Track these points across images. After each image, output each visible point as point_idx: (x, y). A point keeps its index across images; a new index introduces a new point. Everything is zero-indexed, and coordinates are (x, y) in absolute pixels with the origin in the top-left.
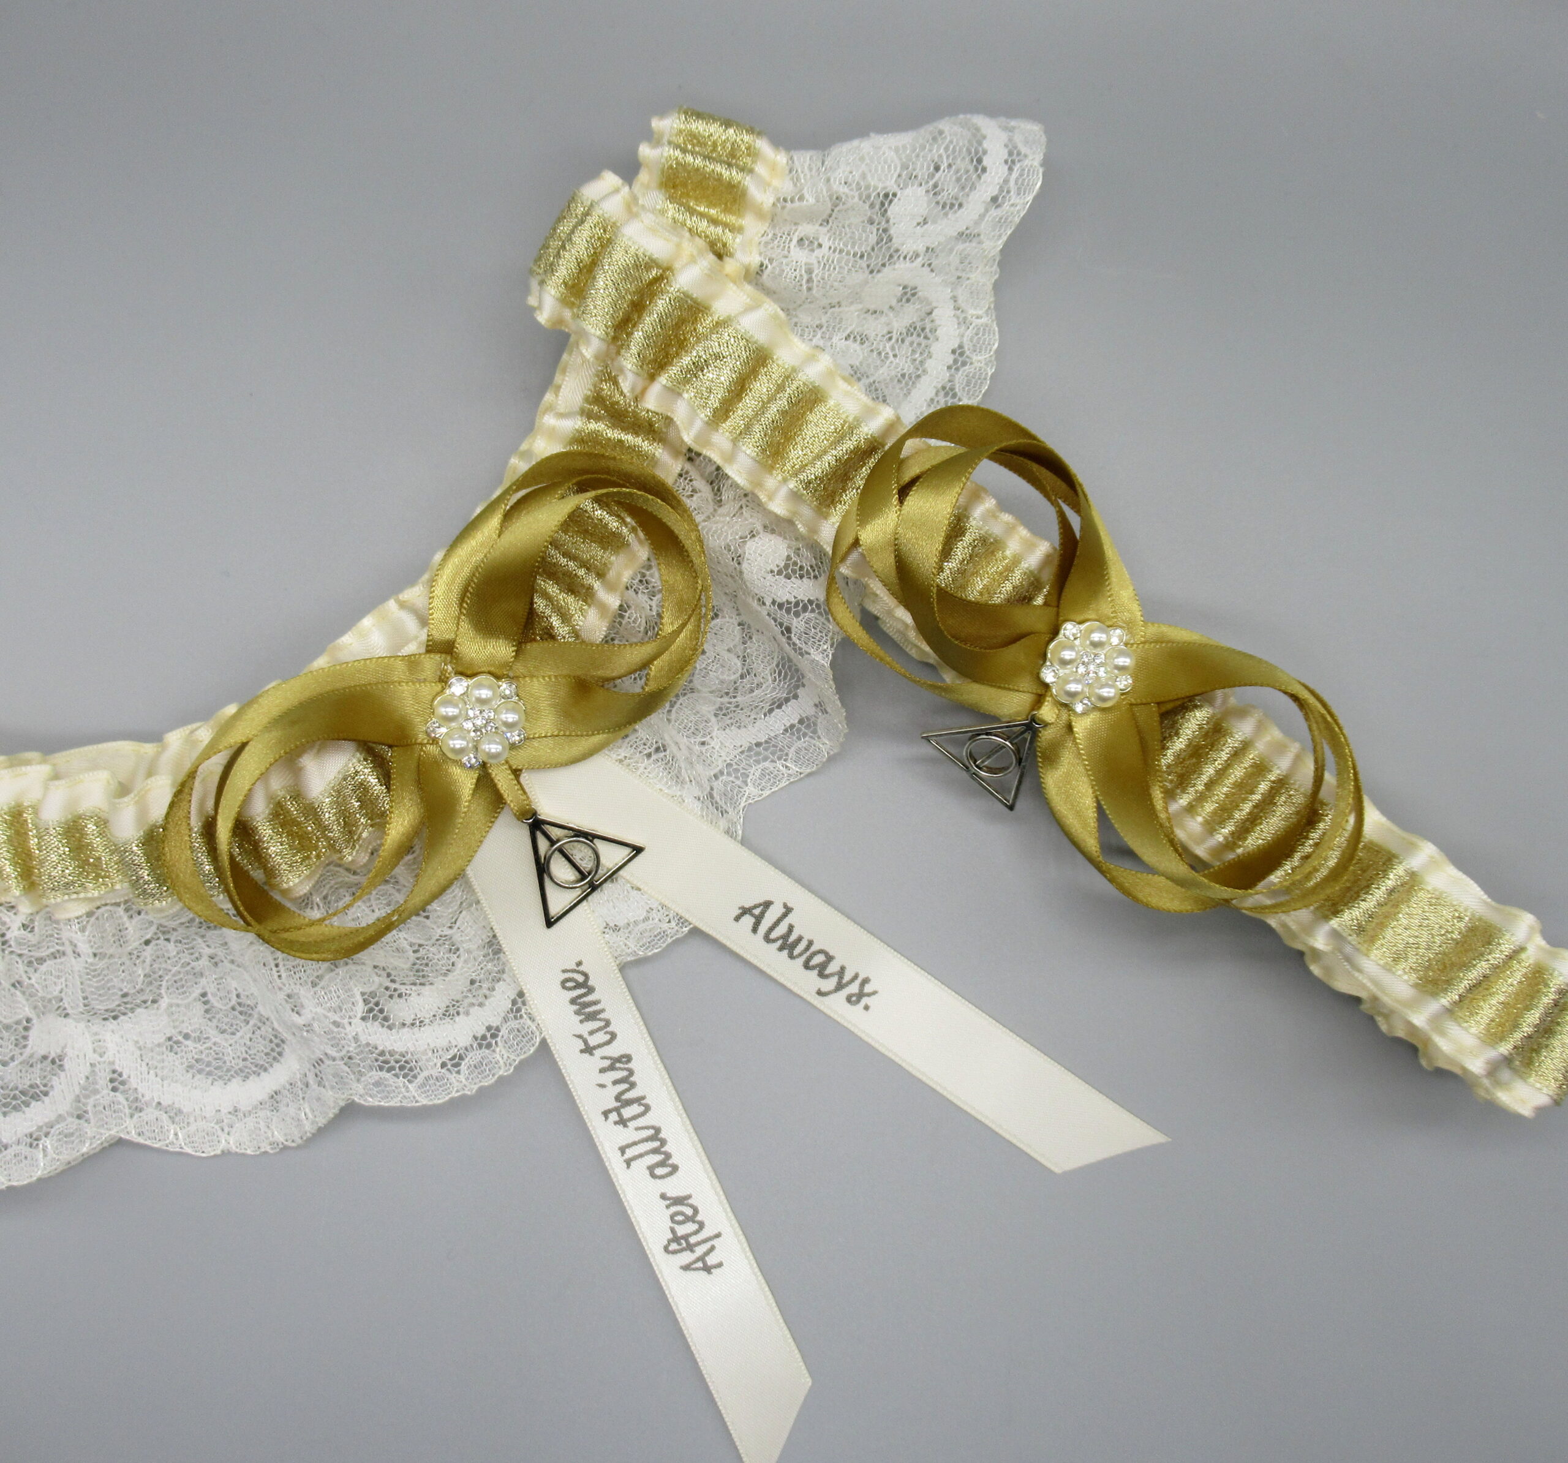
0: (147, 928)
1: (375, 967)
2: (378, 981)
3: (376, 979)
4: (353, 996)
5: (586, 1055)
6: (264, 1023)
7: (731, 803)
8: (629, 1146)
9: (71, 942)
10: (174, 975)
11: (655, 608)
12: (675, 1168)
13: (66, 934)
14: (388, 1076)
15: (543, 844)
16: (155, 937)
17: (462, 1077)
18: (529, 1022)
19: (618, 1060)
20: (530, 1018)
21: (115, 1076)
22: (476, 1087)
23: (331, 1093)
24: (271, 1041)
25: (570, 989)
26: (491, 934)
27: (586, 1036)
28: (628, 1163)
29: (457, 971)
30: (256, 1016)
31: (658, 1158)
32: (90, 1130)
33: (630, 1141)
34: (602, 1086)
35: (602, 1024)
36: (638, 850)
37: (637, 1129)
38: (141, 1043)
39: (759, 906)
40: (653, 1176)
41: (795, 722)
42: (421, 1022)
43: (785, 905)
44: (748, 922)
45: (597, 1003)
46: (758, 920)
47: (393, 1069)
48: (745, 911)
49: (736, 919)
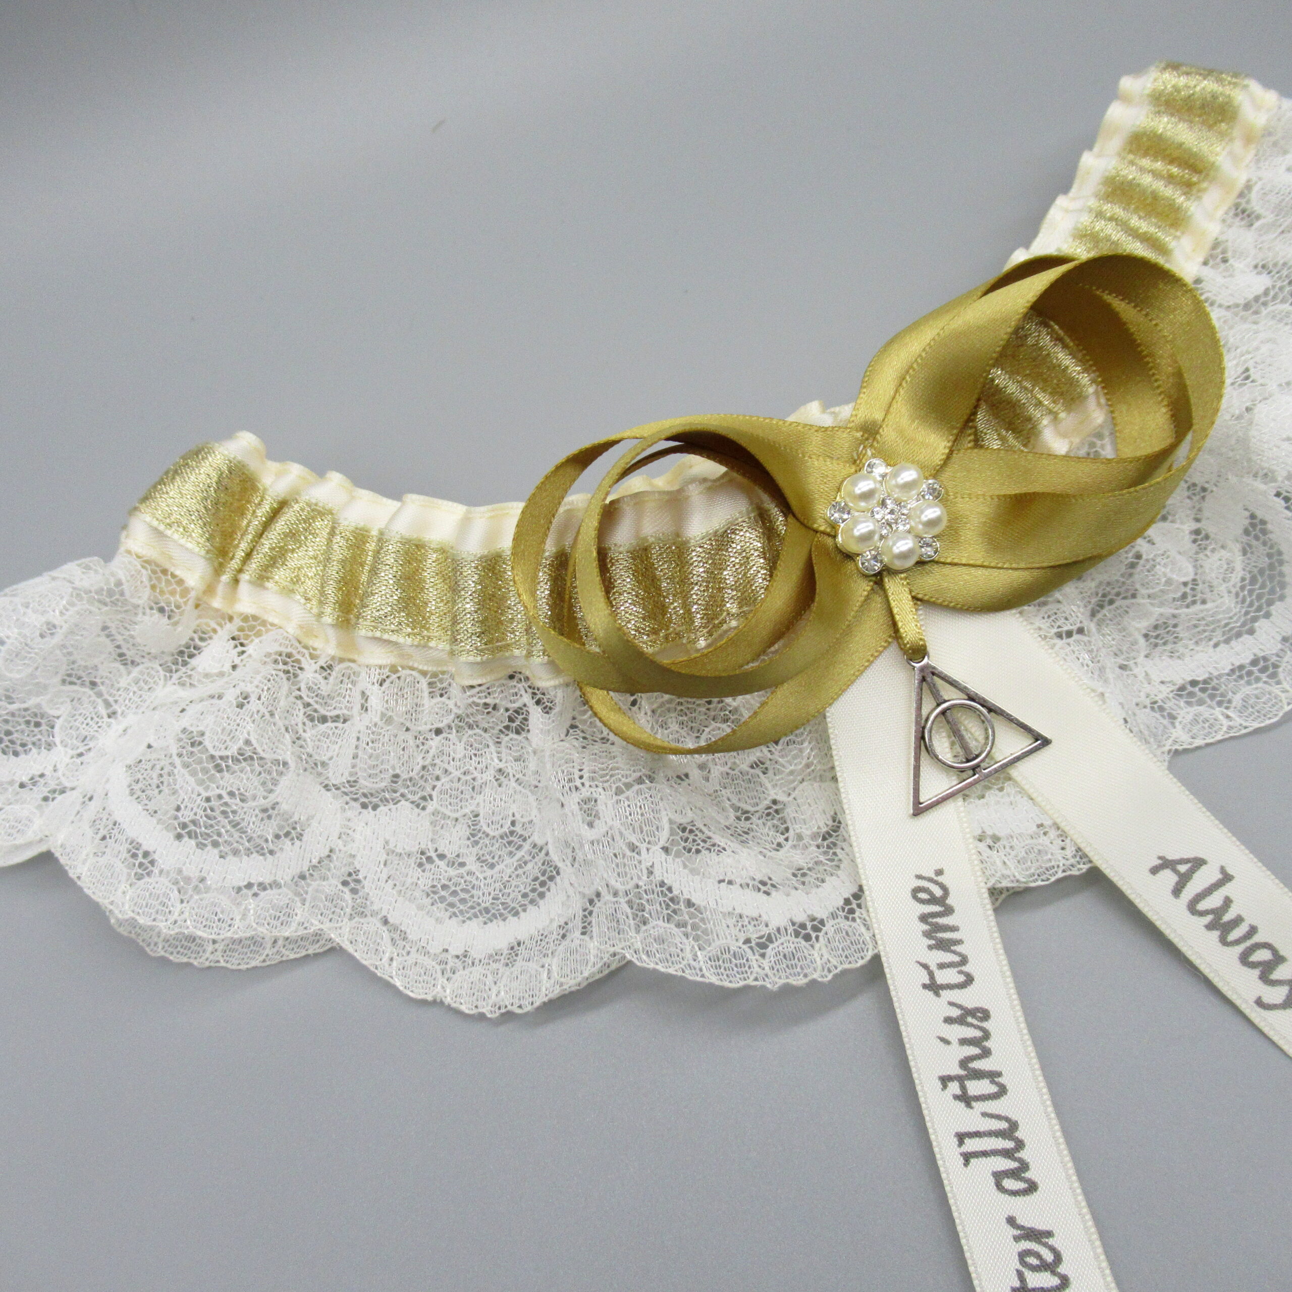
0: (443, 715)
4: (659, 819)
5: (930, 994)
8: (971, 1135)
12: (1032, 1187)
14: (675, 931)
15: (928, 701)
16: (448, 728)
17: (766, 963)
18: (863, 929)
19: (972, 1012)
20: (865, 925)
22: (779, 982)
23: (596, 943)
25: (922, 901)
27: (933, 967)
28: (967, 1158)
31: (1010, 1164)
33: (973, 1129)
34: (946, 1042)
35: (957, 959)
36: (1041, 743)
37: (985, 1115)
39: (1187, 861)
40: (999, 1187)
41: (1248, 661)
42: (730, 882)
43: (1223, 870)
44: (1168, 878)
45: (954, 929)
46: (1183, 880)
47: (684, 925)
48: (1166, 864)
49: (1154, 871)
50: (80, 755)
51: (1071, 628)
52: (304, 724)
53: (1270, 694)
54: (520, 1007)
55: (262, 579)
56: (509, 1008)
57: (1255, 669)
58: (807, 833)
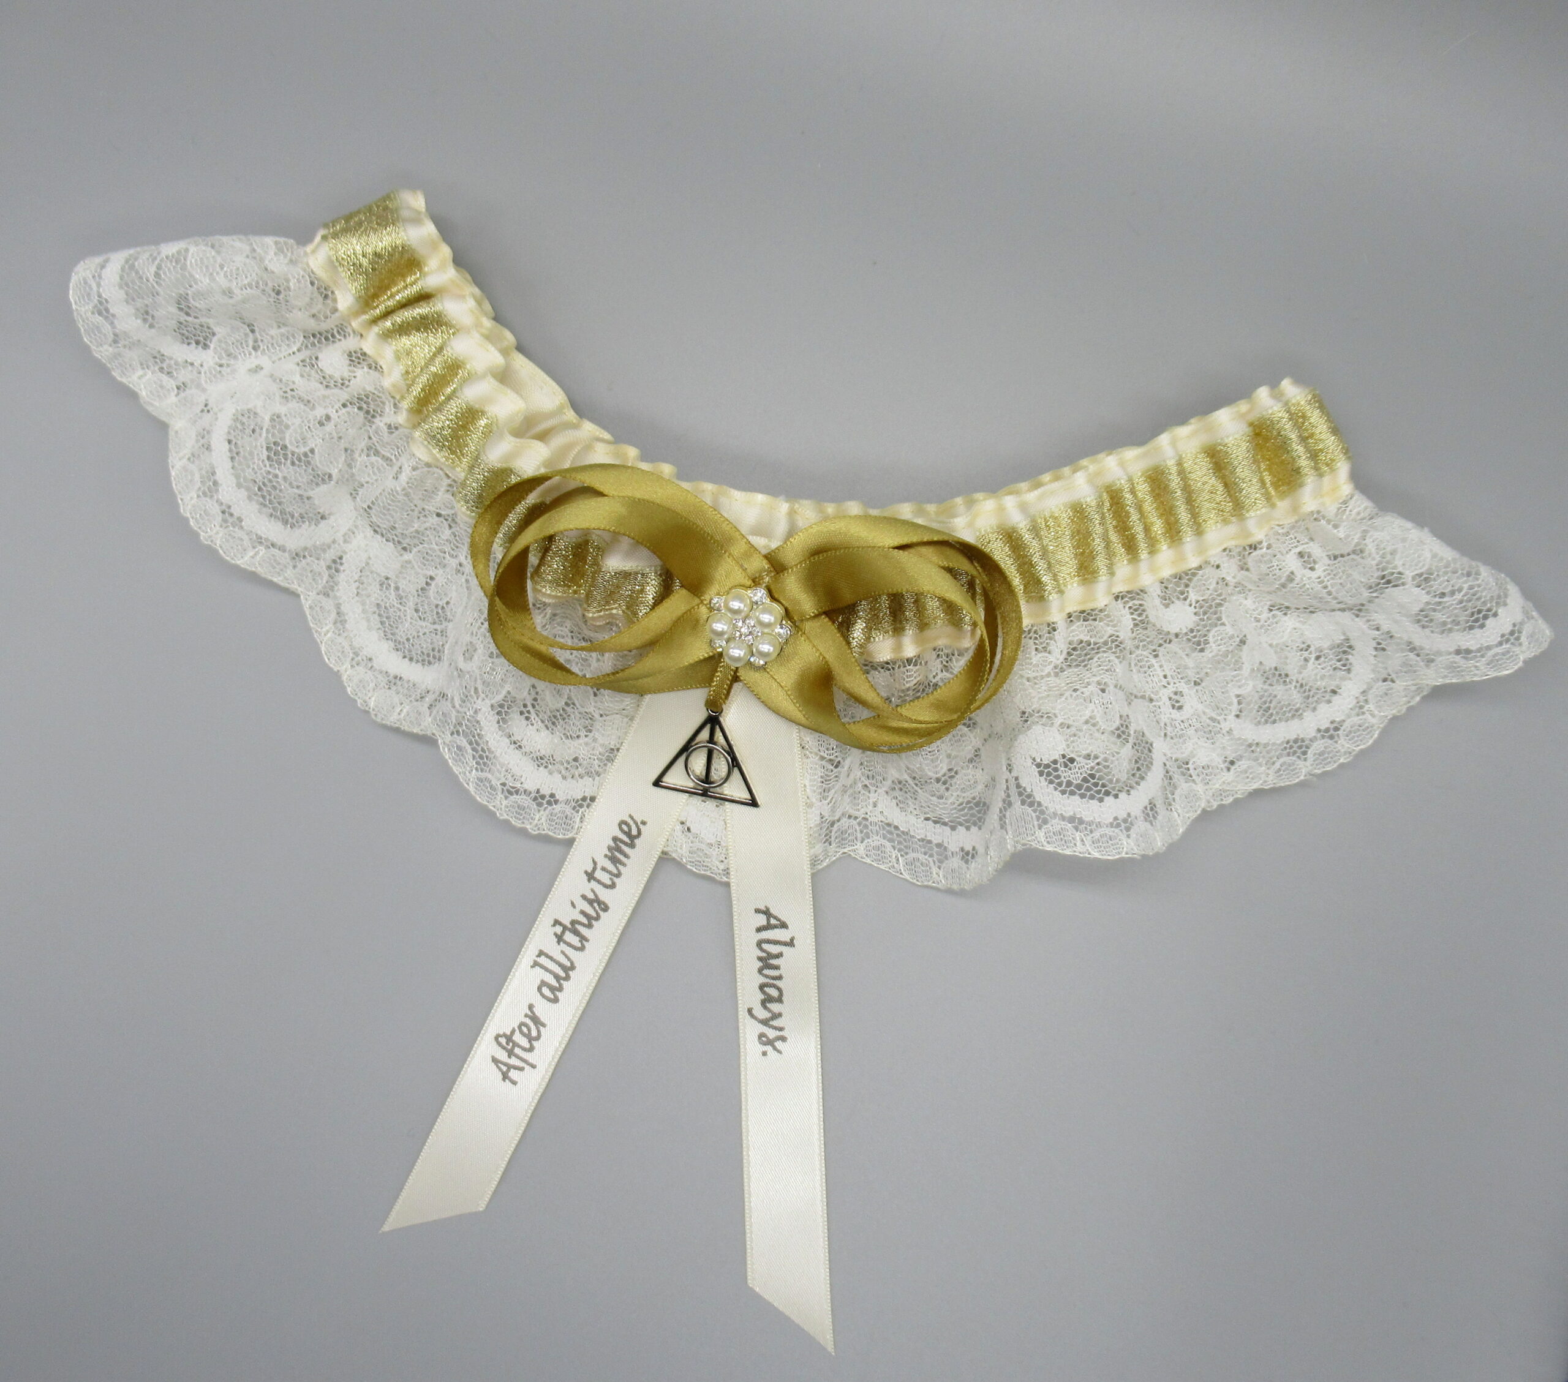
0: (448, 507)
1: (534, 686)
2: (524, 695)
3: (526, 693)
4: (502, 687)
5: (585, 878)
6: (442, 635)
7: (840, 842)
8: (547, 956)
9: (400, 468)
10: (430, 549)
11: (938, 678)
12: (555, 1000)
13: (403, 460)
14: (470, 751)
15: (705, 735)
16: (447, 518)
17: (505, 802)
18: (578, 820)
19: (599, 902)
20: (581, 818)
21: (338, 561)
22: (505, 817)
23: (430, 720)
24: (433, 650)
25: (622, 830)
26: (618, 746)
27: (599, 866)
28: (536, 964)
29: (576, 743)
30: (443, 626)
31: (554, 982)
32: (289, 572)
33: (550, 954)
34: (574, 906)
35: (615, 871)
36: (754, 803)
37: (563, 952)
38: (371, 562)
39: (779, 920)
40: (539, 989)
41: (935, 842)
42: (520, 747)
43: (792, 940)
44: (762, 920)
45: (626, 856)
46: (768, 927)
47: (477, 751)
48: (767, 913)
49: (758, 911)
50: (221, 366)
51: (826, 756)
52: (362, 450)
53: (930, 868)
54: (376, 715)
55: (387, 335)
56: (371, 710)
57: (936, 849)
58: (601, 740)
